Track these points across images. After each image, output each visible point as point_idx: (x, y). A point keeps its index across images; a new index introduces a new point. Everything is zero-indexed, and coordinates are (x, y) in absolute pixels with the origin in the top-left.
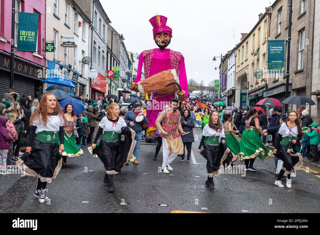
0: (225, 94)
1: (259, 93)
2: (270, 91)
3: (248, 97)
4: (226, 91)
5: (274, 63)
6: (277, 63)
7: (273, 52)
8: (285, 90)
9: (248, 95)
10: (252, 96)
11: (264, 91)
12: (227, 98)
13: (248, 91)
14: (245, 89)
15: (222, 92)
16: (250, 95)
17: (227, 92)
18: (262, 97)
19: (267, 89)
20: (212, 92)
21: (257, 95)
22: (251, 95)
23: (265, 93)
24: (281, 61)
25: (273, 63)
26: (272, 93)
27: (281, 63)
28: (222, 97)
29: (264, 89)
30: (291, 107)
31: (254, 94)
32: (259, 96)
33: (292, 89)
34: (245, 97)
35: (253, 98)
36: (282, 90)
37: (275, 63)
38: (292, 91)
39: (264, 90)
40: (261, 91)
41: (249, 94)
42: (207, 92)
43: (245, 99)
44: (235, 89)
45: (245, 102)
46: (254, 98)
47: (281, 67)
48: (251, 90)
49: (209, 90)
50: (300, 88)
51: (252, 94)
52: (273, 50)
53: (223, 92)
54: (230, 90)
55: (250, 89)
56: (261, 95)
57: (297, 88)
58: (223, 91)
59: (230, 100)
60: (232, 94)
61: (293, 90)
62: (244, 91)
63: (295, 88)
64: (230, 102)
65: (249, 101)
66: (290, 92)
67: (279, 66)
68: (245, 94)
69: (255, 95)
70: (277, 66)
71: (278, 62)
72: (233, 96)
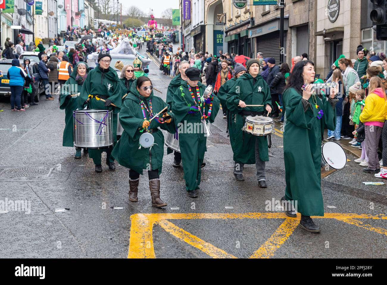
0: (189, 32)
1: (242, 31)
2: (258, 29)
3: (225, 37)
4: (191, 28)
8: (279, 28)
9: (225, 34)
10: (231, 36)
11: (249, 29)
12: (192, 38)
13: (224, 29)
14: (221, 25)
15: (184, 29)
16: (228, 34)
17: (193, 28)
18: (246, 38)
19: (253, 26)
20: (168, 28)
21: (239, 34)
22: (230, 34)
23: (250, 32)
26: (261, 32)
28: (186, 37)
29: (250, 26)
30: (289, 54)
31: (234, 32)
32: (241, 36)
33: (290, 25)
34: (221, 37)
35: (233, 38)
36: (275, 27)
38: (289, 30)
39: (248, 27)
40: (245, 28)
41: (227, 32)
42: (160, 27)
43: (221, 40)
44: (205, 24)
45: (221, 45)
46: (235, 40)
48: (229, 27)
49: (163, 24)
50: (300, 24)
51: (232, 32)
53: (186, 29)
54: (197, 25)
55: (228, 24)
56: (245, 35)
57: (296, 25)
58: (186, 27)
59: (197, 42)
60: (200, 32)
61: (291, 28)
62: (218, 28)
63: (294, 24)
64: (198, 45)
65: (227, 43)
66: (286, 31)
68: (221, 32)
69: (235, 34)
72: (203, 36)
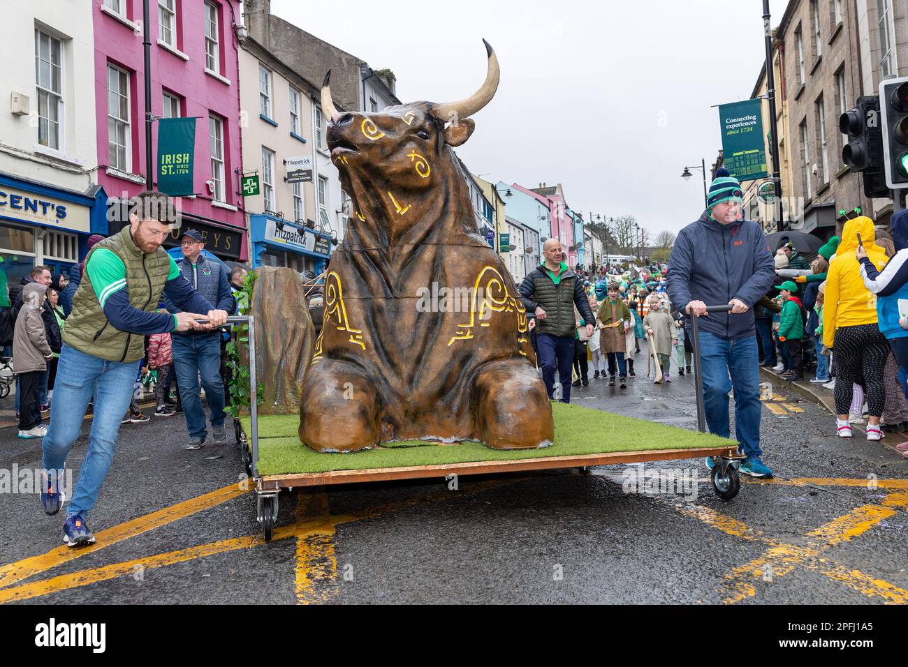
5: (739, 156)
6: (748, 157)
7: (734, 132)
24: (757, 151)
25: (737, 158)
27: (756, 155)
37: (741, 158)
47: (759, 163)
52: (733, 127)
67: (753, 163)
70: (748, 163)
71: (750, 154)
